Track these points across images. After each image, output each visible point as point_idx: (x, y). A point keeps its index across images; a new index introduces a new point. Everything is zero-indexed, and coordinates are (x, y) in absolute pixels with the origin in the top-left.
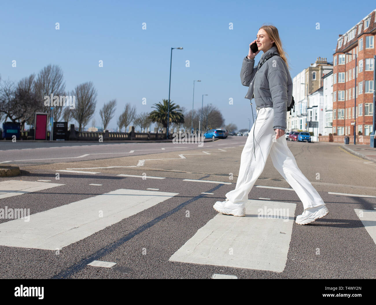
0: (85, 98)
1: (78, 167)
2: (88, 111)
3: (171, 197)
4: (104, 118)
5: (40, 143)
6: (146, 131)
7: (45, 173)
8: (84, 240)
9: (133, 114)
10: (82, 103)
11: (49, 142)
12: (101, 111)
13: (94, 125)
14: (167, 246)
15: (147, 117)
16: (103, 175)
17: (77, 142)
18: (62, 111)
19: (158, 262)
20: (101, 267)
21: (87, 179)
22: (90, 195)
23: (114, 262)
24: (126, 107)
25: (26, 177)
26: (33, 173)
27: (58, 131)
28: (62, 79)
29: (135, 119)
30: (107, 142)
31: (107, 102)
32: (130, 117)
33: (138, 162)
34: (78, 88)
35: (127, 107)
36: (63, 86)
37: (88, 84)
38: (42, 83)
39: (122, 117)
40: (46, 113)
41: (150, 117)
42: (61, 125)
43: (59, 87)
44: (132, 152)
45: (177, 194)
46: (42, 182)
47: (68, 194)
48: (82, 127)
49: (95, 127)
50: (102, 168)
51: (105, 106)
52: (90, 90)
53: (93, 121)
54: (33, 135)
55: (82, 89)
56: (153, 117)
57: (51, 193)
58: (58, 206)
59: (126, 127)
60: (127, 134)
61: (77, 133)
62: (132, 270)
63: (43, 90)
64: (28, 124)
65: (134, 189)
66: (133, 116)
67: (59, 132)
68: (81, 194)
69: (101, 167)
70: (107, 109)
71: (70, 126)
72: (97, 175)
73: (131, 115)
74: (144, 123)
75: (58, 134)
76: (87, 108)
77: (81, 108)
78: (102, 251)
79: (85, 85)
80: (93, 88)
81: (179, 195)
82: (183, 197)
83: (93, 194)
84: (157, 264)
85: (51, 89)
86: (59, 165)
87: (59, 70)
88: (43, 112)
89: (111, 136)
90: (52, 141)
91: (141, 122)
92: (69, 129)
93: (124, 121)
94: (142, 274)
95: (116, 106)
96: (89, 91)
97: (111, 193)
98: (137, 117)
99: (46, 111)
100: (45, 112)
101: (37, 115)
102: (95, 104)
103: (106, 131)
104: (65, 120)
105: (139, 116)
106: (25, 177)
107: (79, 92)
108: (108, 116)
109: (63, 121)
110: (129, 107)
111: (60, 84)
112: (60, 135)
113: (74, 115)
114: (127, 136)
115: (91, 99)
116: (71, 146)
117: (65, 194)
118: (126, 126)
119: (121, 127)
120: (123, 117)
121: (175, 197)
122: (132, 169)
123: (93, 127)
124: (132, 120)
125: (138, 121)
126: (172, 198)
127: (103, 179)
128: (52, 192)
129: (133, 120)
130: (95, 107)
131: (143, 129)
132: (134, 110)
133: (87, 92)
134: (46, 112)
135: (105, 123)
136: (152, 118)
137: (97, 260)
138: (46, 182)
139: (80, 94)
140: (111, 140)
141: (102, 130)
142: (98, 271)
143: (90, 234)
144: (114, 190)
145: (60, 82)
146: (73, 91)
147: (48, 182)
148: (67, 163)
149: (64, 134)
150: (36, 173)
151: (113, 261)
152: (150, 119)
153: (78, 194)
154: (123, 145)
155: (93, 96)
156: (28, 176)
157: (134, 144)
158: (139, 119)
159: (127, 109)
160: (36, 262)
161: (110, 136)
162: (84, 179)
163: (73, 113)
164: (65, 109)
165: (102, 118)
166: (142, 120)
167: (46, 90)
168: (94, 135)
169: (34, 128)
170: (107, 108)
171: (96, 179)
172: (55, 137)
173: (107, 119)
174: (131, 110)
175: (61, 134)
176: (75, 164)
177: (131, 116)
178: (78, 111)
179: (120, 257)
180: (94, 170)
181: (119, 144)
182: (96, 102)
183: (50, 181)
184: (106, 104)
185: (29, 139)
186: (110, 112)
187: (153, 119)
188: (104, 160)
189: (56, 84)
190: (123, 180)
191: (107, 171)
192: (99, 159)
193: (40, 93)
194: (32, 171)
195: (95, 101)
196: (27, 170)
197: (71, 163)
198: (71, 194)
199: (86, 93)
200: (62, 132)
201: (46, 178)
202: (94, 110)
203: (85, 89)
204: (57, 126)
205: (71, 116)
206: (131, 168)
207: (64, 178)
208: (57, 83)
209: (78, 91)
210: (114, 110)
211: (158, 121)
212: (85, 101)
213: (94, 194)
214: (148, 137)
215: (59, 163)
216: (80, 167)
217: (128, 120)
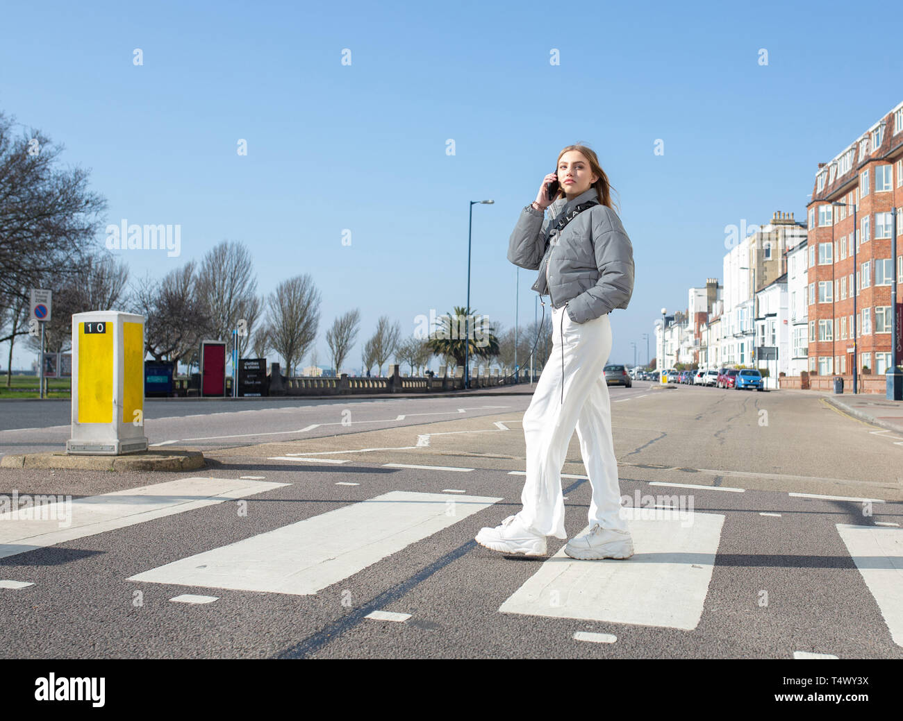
0: (297, 307)
1: (307, 451)
2: (303, 335)
3: (490, 505)
4: (335, 347)
5: (213, 402)
6: (421, 372)
7: (249, 463)
8: (350, 578)
9: (394, 338)
10: (291, 318)
11: (232, 400)
12: (328, 333)
13: (314, 362)
14: (492, 588)
15: (423, 345)
16: (356, 465)
17: (287, 399)
18: (251, 335)
19: (481, 613)
20: (388, 621)
21: (329, 474)
22: (343, 503)
23: (408, 613)
24: (380, 324)
25: (219, 472)
26: (226, 463)
27: (248, 376)
28: (250, 269)
29: (398, 349)
30: (347, 398)
31: (340, 315)
32: (388, 344)
33: (416, 439)
34: (281, 287)
35: (382, 325)
36: (252, 283)
37: (303, 279)
38: (211, 280)
39: (371, 344)
40: (220, 341)
41: (429, 344)
42: (252, 366)
43: (243, 286)
44: (401, 418)
45: (500, 499)
46: (249, 479)
47: (301, 501)
48: (292, 367)
49: (316, 366)
50: (351, 452)
51: (336, 322)
52: (307, 292)
53: (313, 355)
54: (199, 387)
55: (289, 290)
56: (436, 343)
57: (271, 500)
58: (289, 523)
59: (380, 366)
60: (385, 380)
61: (285, 380)
62: (439, 626)
63: (213, 294)
64: (184, 363)
65: (419, 492)
66: (394, 342)
67: (250, 380)
68: (325, 501)
69: (349, 450)
70: (341, 330)
71: (271, 365)
72: (345, 465)
73: (389, 341)
74: (416, 357)
75: (247, 382)
76: (301, 327)
77: (289, 328)
78: (384, 596)
79: (296, 281)
80: (313, 288)
81: (502, 501)
82: (513, 504)
83: (345, 501)
84: (479, 616)
85: (229, 291)
86: (270, 446)
87: (243, 252)
88: (214, 339)
89: (353, 385)
90: (237, 397)
91: (410, 355)
92: (269, 373)
93: (375, 353)
94: (457, 631)
95: (358, 324)
96: (304, 293)
97: (379, 498)
98: (402, 345)
99: (220, 336)
100: (217, 338)
101: (205, 345)
102: (317, 320)
103: (342, 375)
104: (257, 354)
105: (406, 342)
106: (216, 470)
107: (285, 295)
108: (343, 344)
109: (253, 356)
110: (386, 323)
111: (246, 281)
112: (251, 385)
113: (275, 343)
114: (385, 385)
115: (308, 311)
116: (278, 407)
117: (296, 500)
118: (381, 363)
119: (369, 364)
120: (374, 345)
121: (497, 506)
122: (409, 454)
123: (312, 368)
124: (392, 350)
125: (404, 353)
126: (491, 507)
127: (358, 474)
128: (272, 498)
129: (395, 350)
130: (316, 325)
131: (414, 368)
132: (397, 330)
133: (301, 297)
134: (220, 339)
135: (338, 360)
136: (434, 346)
137: (379, 610)
138: (256, 480)
139: (287, 300)
140: (353, 393)
141: (333, 373)
142: (384, 627)
143: (357, 570)
144: (384, 493)
145: (246, 275)
146: (272, 295)
147: (260, 480)
148: (284, 444)
149: (259, 383)
150: (233, 463)
151: (405, 611)
152: (430, 347)
153: (319, 501)
154: (379, 403)
155: (313, 304)
156: (220, 469)
157: (400, 401)
158: (407, 349)
159: (381, 329)
160: (281, 612)
161: (351, 386)
162: (324, 473)
163: (273, 339)
164: (258, 330)
165: (332, 348)
166: (412, 350)
167: (219, 294)
168: (319, 384)
169: (201, 373)
170: (342, 327)
171: (346, 473)
172: (243, 390)
173: (342, 350)
174: (390, 331)
175: (253, 383)
176: (298, 444)
177: (391, 343)
178: (284, 335)
179: (415, 605)
180: (338, 457)
181: (372, 401)
182: (319, 315)
183: (264, 478)
184: (339, 319)
185: (191, 394)
186: (348, 335)
187: (436, 348)
188: (351, 435)
189: (239, 281)
190: (394, 474)
191: (363, 458)
192: (342, 434)
193: (207, 300)
194: (225, 461)
195: (316, 313)
196: (214, 458)
197: (292, 444)
198: (306, 501)
199: (299, 298)
200: (255, 380)
201: (254, 472)
202: (314, 335)
203: (297, 289)
204: (246, 368)
205: (269, 346)
206: (407, 450)
207: (287, 472)
208: (240, 279)
209: (282, 294)
210: (357, 331)
211: (445, 352)
212: (297, 313)
213: (348, 501)
214: (427, 386)
215: (268, 444)
216: (311, 451)
217: (384, 351)
